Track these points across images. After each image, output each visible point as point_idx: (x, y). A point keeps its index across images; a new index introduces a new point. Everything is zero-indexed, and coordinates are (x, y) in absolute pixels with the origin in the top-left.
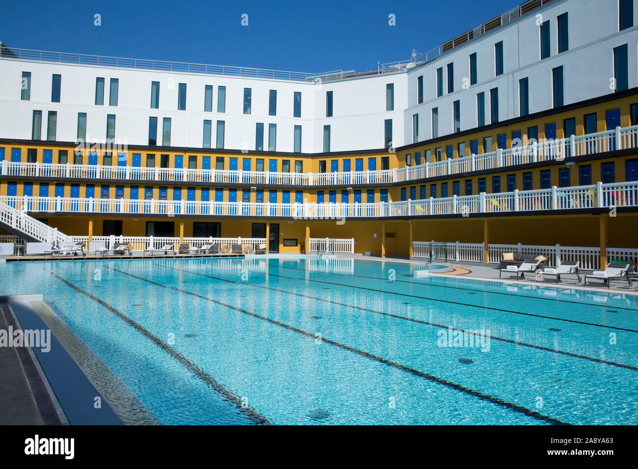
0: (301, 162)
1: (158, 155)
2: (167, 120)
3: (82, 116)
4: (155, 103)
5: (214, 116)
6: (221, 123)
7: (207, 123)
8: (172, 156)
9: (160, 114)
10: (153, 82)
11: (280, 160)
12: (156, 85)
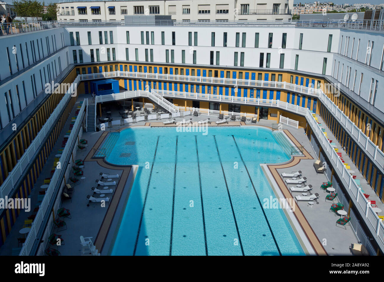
0: (282, 75)
1: (213, 70)
2: (218, 52)
3: (183, 51)
4: (213, 44)
5: (239, 50)
6: (242, 53)
7: (236, 53)
8: (219, 71)
9: (215, 50)
10: (212, 33)
11: (270, 74)
12: (213, 34)
